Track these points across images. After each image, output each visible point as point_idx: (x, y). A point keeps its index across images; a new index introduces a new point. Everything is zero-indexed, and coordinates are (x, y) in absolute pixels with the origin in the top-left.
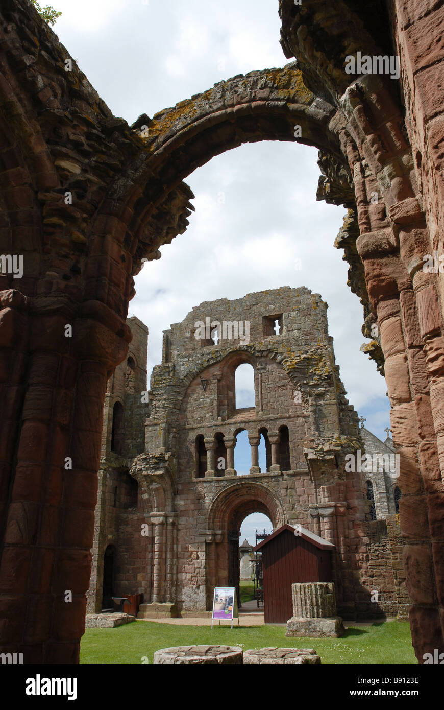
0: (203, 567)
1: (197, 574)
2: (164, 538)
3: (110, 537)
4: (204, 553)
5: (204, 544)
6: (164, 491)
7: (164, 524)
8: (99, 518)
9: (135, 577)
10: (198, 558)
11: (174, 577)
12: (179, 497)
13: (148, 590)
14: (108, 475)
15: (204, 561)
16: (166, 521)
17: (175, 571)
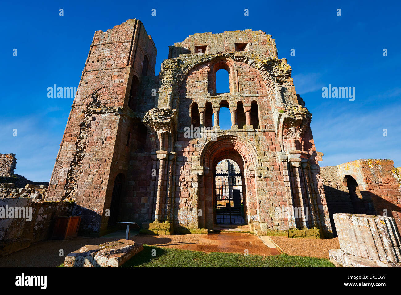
0: (196, 194)
1: (191, 198)
2: (166, 170)
3: (121, 167)
4: (197, 183)
5: (197, 176)
6: (168, 136)
7: (167, 160)
8: (113, 150)
9: (140, 199)
10: (192, 186)
11: (173, 200)
12: (178, 142)
13: (150, 210)
14: (124, 121)
15: (196, 189)
16: (168, 158)
17: (173, 196)
